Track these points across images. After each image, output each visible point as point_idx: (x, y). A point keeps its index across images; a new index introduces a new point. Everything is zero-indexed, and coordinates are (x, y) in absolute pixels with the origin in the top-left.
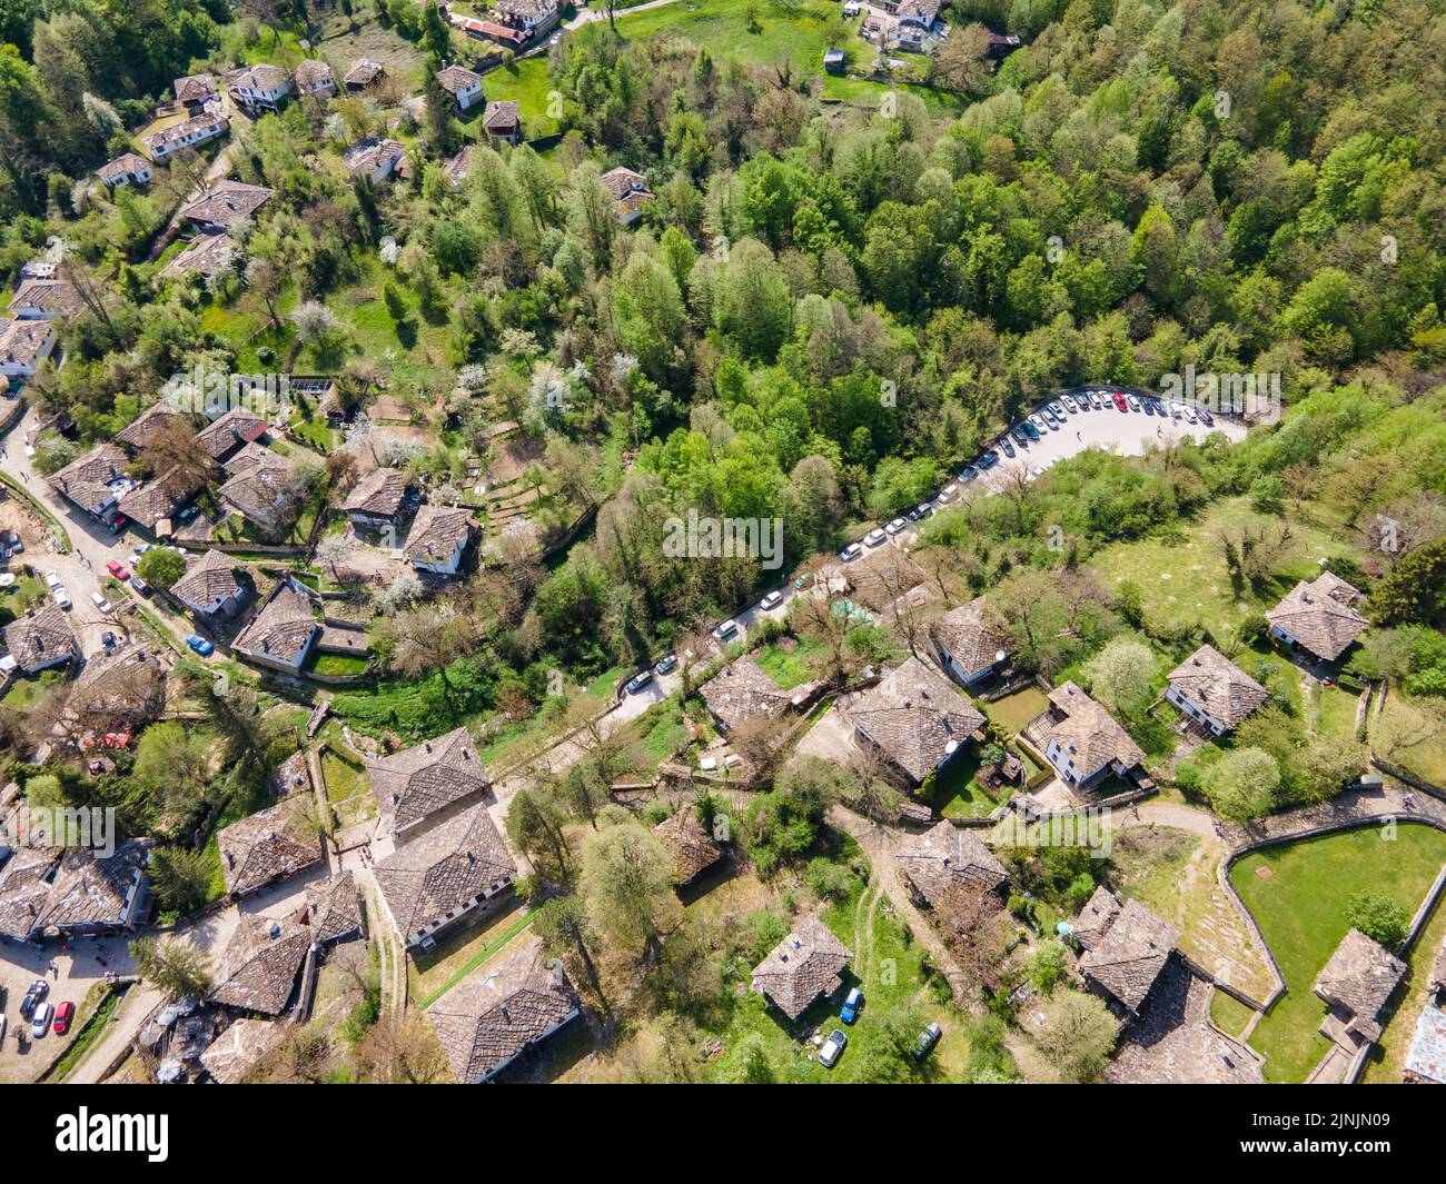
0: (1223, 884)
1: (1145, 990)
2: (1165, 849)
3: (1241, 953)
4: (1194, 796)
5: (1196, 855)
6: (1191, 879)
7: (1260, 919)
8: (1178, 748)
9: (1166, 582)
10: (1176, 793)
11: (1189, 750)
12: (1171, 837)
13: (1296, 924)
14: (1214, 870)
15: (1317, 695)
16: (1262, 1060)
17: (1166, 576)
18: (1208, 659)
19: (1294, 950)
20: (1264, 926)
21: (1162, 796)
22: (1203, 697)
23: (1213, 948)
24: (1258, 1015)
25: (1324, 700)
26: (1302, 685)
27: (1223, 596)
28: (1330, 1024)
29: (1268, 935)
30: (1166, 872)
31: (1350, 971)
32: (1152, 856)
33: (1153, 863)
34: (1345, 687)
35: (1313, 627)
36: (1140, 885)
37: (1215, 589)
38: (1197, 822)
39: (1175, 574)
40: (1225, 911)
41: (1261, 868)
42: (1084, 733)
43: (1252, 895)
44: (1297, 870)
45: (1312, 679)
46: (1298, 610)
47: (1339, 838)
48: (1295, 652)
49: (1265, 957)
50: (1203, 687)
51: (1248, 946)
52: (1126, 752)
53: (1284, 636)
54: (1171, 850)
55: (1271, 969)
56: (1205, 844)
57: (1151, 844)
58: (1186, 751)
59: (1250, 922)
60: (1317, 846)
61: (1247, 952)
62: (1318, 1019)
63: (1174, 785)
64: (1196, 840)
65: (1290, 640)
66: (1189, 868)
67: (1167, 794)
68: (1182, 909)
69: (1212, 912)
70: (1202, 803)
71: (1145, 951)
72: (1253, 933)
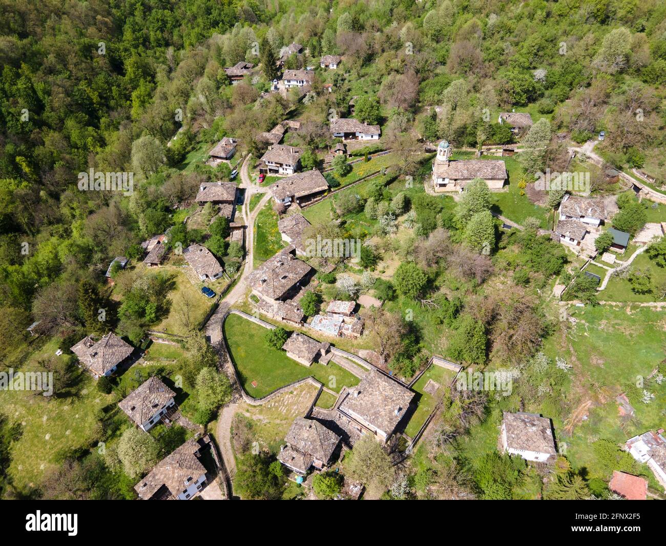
0: (262, 402)
1: (331, 432)
2: (245, 429)
3: (296, 396)
4: (214, 416)
5: (247, 415)
6: (261, 417)
7: (279, 386)
8: (181, 424)
9: (52, 437)
10: (210, 425)
11: (183, 419)
12: (238, 428)
13: (279, 372)
14: (255, 406)
15: (151, 359)
16: (345, 387)
17: (47, 437)
18: (130, 403)
19: (292, 373)
20: (282, 384)
21: (212, 432)
22: (156, 406)
23: (296, 407)
24: (325, 389)
25: (154, 356)
26: (144, 365)
27: (72, 403)
28: (323, 361)
29: (287, 383)
30: (259, 429)
31: (303, 349)
32: (250, 436)
33: (254, 435)
34: (148, 346)
35: (113, 354)
36: (268, 442)
37: (66, 408)
38: (227, 415)
39: (47, 432)
40: (275, 402)
41: (253, 385)
42: (178, 473)
43: (267, 389)
44: (252, 371)
45: (141, 360)
46: (100, 360)
47: (233, 354)
48: (122, 367)
49: (297, 385)
50: (150, 405)
51: (292, 393)
52: (190, 448)
53: (112, 371)
54: (246, 426)
55: (302, 383)
56: (240, 411)
57: (243, 437)
58: (183, 420)
59: (281, 391)
60: (239, 363)
61: (295, 393)
62: (322, 366)
63: (206, 426)
64: (237, 415)
65: (115, 368)
66: (254, 418)
67: (211, 430)
68: (278, 421)
69: (277, 408)
70: (217, 412)
71: (313, 431)
72: (286, 389)
